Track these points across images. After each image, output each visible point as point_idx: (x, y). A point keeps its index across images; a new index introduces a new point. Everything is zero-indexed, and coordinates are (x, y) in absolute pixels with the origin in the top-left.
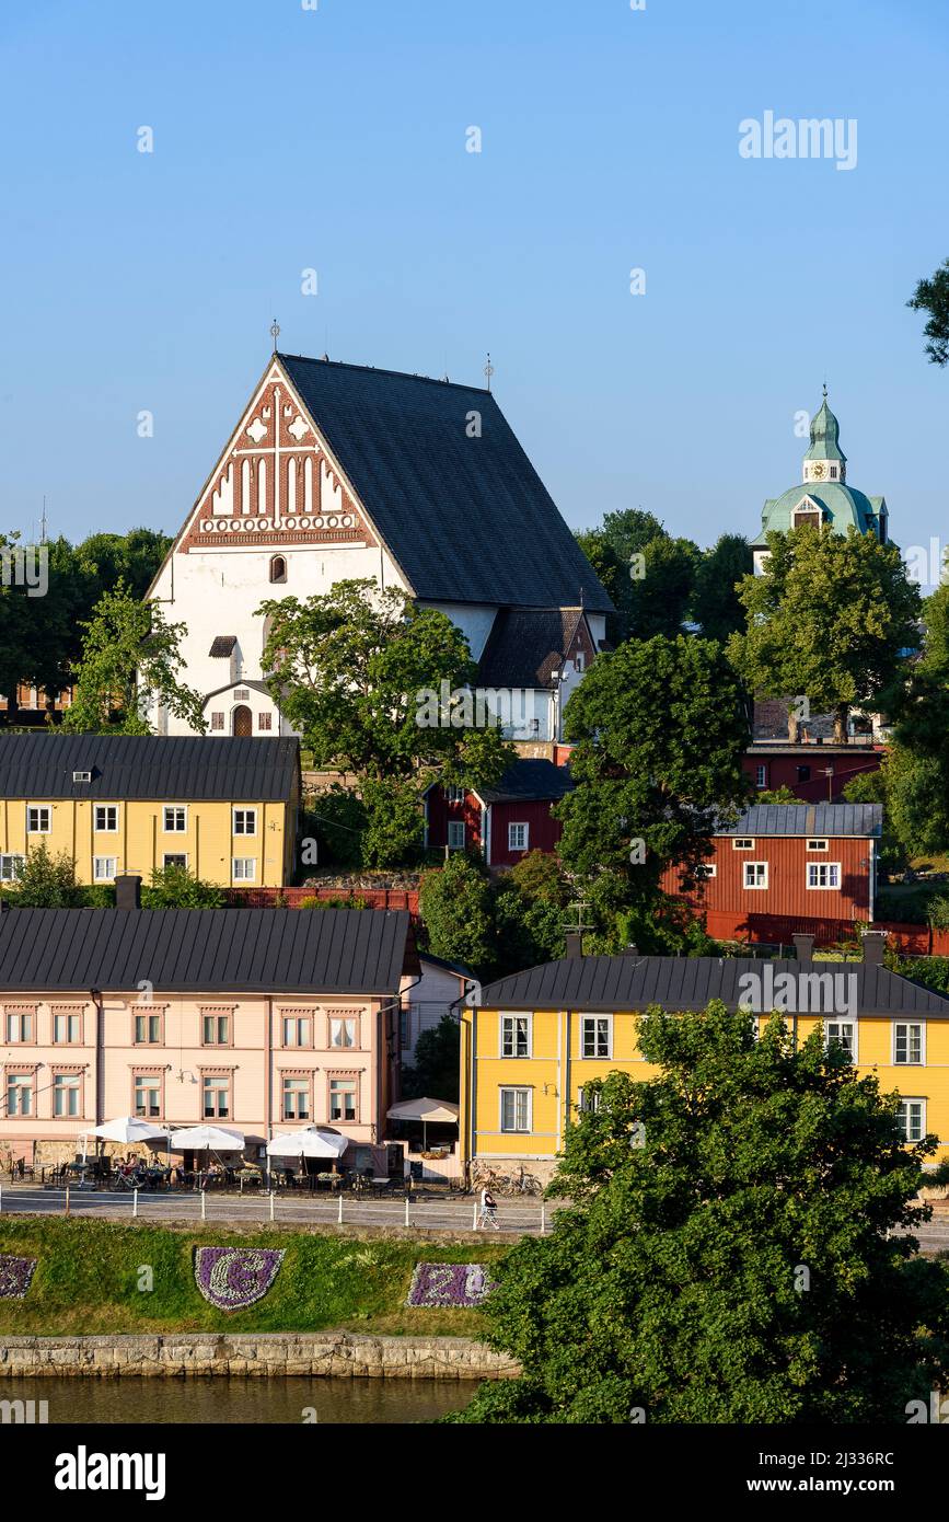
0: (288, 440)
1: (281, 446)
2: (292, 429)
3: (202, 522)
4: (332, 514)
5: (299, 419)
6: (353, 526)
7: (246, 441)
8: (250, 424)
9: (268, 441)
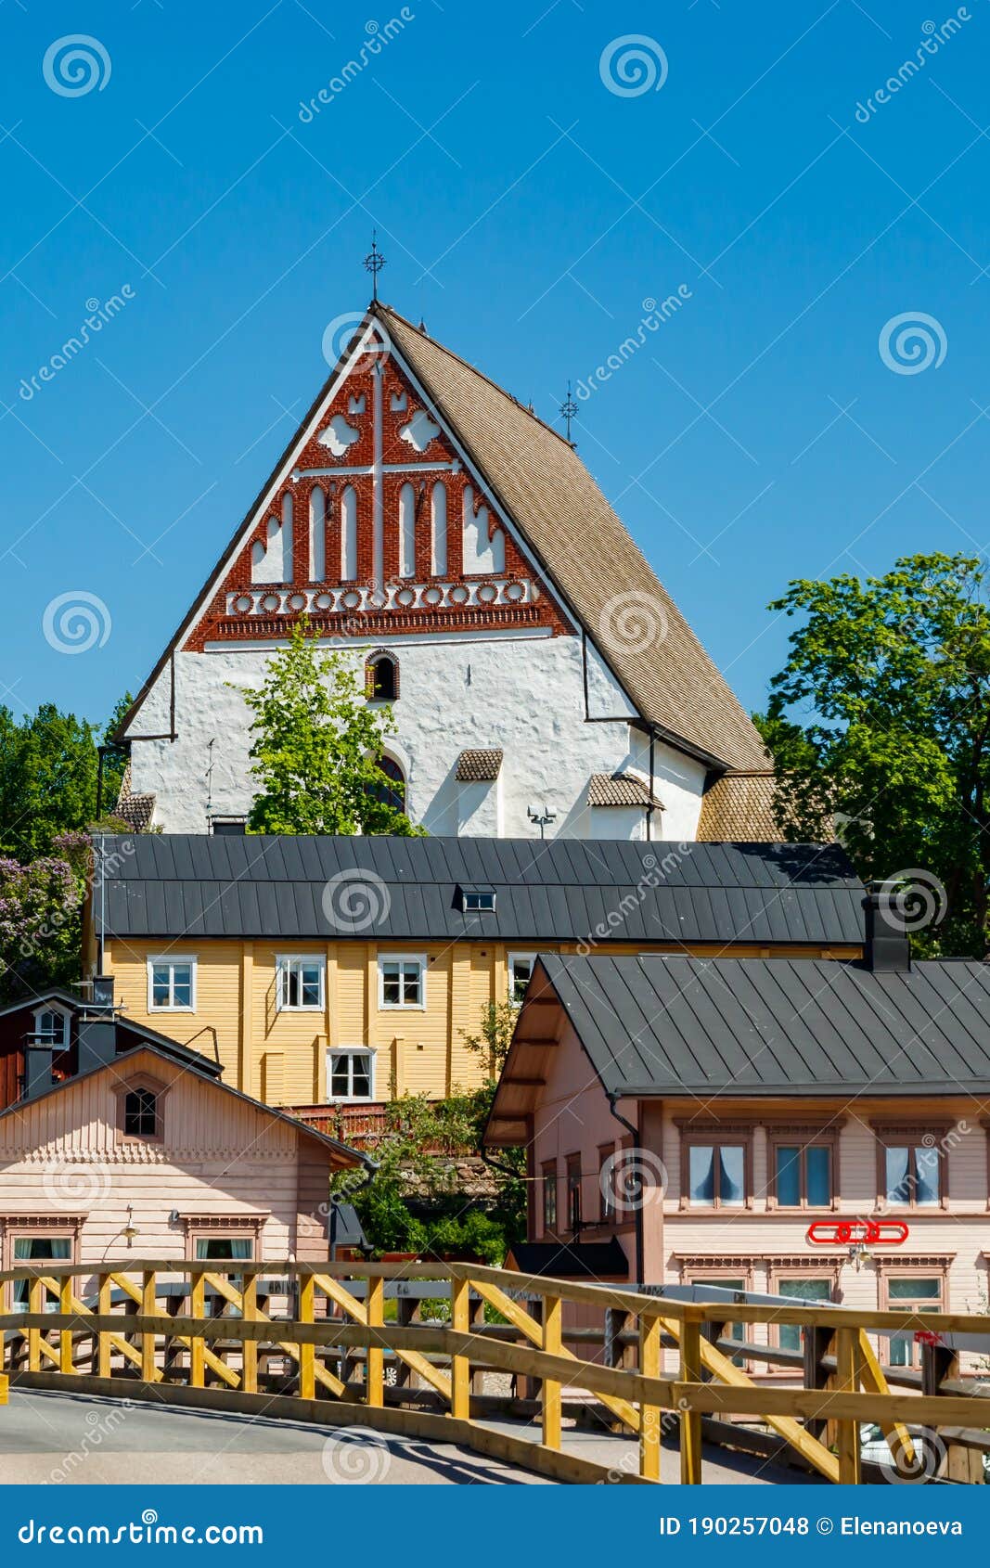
0: (399, 452)
1: (385, 462)
2: (407, 435)
3: (230, 600)
4: (484, 580)
5: (420, 417)
6: (525, 600)
7: (316, 455)
8: (325, 424)
9: (359, 455)
